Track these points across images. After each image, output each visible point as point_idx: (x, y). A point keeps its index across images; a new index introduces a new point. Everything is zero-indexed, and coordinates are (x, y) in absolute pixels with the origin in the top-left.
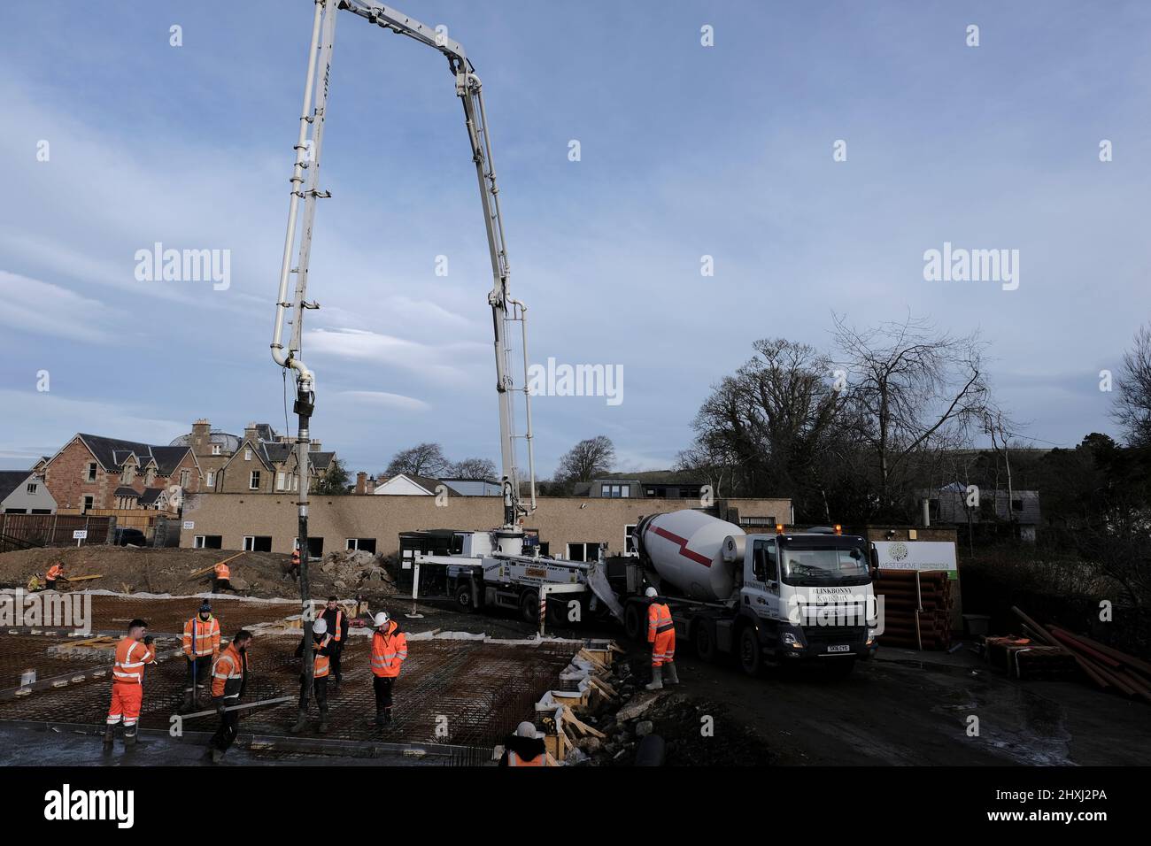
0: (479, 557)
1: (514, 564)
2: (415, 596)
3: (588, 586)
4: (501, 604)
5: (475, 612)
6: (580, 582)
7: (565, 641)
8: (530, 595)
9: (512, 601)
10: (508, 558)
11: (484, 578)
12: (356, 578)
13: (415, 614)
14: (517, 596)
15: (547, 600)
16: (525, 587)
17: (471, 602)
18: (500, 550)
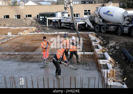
0: (60, 17)
1: (68, 18)
2: (47, 26)
3: (86, 22)
4: (65, 26)
5: (59, 28)
6: (84, 21)
7: (84, 33)
8: (72, 24)
9: (68, 26)
10: (66, 17)
11: (61, 21)
12: (30, 22)
13: (48, 29)
14: (69, 25)
15: (78, 25)
16: (71, 23)
17: (58, 26)
18: (64, 16)
